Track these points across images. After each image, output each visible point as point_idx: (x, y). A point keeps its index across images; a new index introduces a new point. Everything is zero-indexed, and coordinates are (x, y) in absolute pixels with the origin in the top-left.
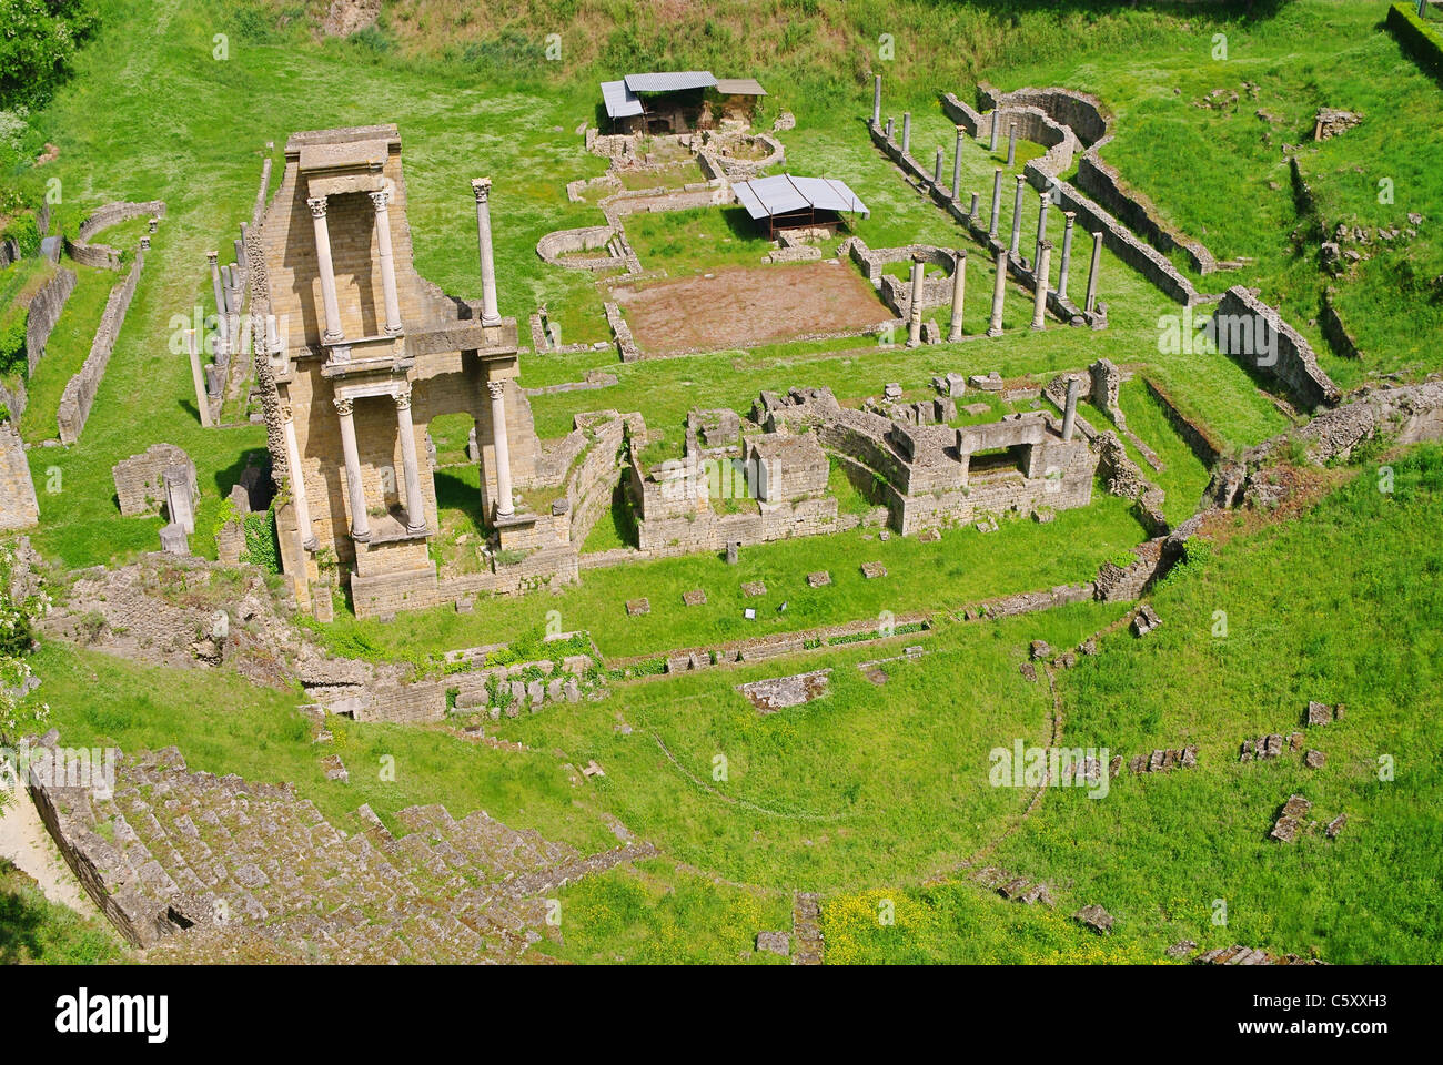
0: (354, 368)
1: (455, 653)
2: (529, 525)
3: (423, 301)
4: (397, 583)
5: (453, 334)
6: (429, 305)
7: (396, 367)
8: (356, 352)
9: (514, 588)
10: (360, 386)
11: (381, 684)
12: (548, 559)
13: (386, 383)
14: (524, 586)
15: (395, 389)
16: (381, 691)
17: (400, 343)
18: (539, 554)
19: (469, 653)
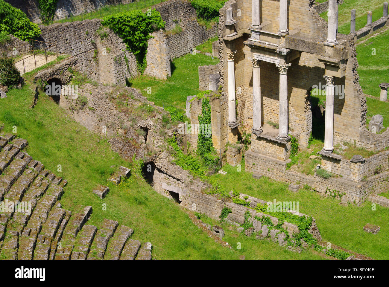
0: (258, 44)
1: (246, 196)
2: (337, 161)
3: (312, 26)
4: (266, 161)
5: (309, 43)
6: (314, 29)
7: (278, 51)
8: (262, 37)
9: (323, 191)
10: (262, 55)
11: (193, 187)
12: (343, 184)
13: (275, 58)
14: (328, 193)
15: (279, 62)
16: (192, 190)
17: (283, 40)
18: (339, 179)
19: (251, 199)
